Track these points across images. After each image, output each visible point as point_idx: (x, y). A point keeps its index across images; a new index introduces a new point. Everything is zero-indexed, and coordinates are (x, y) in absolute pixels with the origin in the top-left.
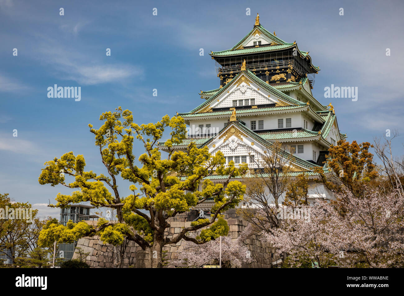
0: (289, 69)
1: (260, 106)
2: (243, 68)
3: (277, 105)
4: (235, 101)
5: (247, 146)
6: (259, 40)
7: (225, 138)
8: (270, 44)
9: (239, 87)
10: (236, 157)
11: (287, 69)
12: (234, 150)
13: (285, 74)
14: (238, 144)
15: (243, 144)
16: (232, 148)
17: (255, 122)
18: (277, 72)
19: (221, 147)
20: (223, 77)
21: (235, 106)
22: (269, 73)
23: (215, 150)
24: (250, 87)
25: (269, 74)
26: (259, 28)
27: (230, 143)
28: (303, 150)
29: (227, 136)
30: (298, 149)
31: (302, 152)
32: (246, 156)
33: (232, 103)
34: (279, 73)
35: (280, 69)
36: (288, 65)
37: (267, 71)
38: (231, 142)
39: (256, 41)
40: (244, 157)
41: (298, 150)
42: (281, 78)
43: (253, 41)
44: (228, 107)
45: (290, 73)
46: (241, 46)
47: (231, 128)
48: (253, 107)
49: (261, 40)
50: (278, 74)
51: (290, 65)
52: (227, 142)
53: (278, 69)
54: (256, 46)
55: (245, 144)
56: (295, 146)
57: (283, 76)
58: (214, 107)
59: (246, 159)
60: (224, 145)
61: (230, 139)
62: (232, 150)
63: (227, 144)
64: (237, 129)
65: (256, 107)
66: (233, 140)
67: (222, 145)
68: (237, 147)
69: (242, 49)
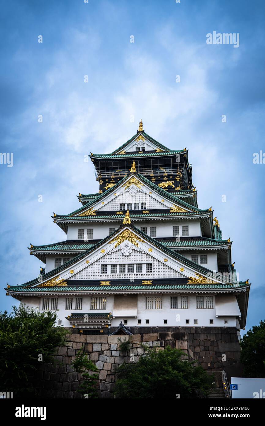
0: (178, 177)
1: (152, 211)
2: (133, 170)
3: (171, 211)
4: (122, 205)
5: (143, 252)
6: (143, 146)
7: (116, 242)
8: (155, 151)
9: (127, 190)
10: (130, 265)
11: (176, 176)
12: (128, 256)
13: (173, 182)
14: (133, 250)
15: (138, 250)
16: (125, 255)
17: (146, 228)
18: (164, 179)
19: (111, 253)
20: (102, 182)
21: (122, 210)
22: (155, 179)
23: (104, 256)
24: (141, 190)
25: (155, 181)
26: (143, 134)
27: (123, 249)
28: (206, 261)
29: (119, 240)
30: (201, 259)
31: (206, 263)
32: (142, 264)
33: (119, 206)
34: (167, 180)
35: (168, 176)
36: (177, 172)
37: (153, 178)
38: (124, 247)
39: (139, 146)
40: (140, 266)
41: (201, 261)
42: (169, 186)
43: (136, 146)
44: (115, 210)
45: (179, 180)
46: (122, 151)
47: (124, 231)
48: (144, 212)
49: (145, 146)
50: (165, 181)
51: (179, 173)
52: (119, 248)
53: (165, 176)
54: (139, 152)
55: (141, 251)
56: (198, 256)
57: (170, 183)
58: (98, 210)
59: (142, 268)
60: (115, 250)
61: (123, 244)
62: (125, 256)
63: (119, 250)
64: (132, 233)
65: (148, 212)
66: (127, 245)
67: (113, 251)
68: (130, 254)
69: (124, 154)
